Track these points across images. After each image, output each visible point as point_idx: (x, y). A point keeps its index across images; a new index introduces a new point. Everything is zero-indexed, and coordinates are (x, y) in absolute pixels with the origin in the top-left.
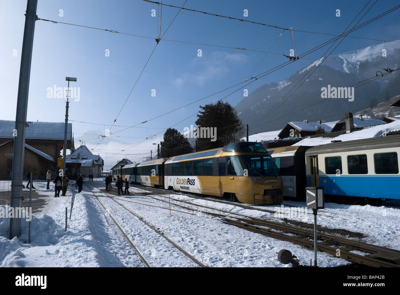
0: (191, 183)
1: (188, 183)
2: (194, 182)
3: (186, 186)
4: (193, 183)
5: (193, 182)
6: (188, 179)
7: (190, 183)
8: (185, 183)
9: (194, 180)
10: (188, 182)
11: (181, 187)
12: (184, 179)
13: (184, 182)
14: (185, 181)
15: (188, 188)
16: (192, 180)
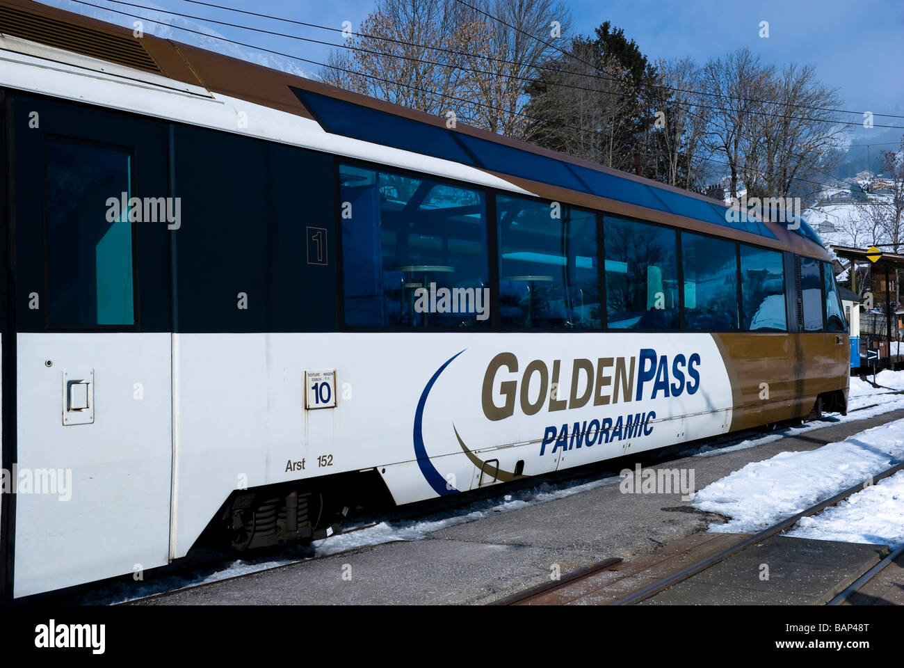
0: (672, 380)
1: (648, 386)
2: (695, 374)
3: (620, 410)
4: (688, 378)
5: (684, 370)
6: (647, 354)
7: (658, 386)
8: (607, 391)
9: (695, 358)
10: (644, 377)
11: (555, 438)
12: (605, 362)
13: (607, 381)
14: (609, 372)
15: (639, 424)
16: (680, 358)
